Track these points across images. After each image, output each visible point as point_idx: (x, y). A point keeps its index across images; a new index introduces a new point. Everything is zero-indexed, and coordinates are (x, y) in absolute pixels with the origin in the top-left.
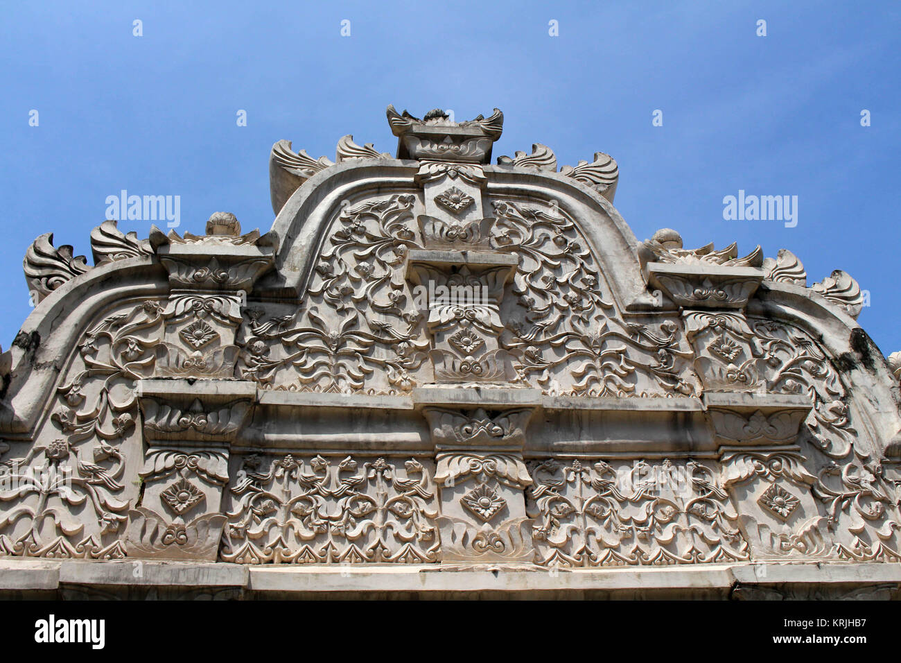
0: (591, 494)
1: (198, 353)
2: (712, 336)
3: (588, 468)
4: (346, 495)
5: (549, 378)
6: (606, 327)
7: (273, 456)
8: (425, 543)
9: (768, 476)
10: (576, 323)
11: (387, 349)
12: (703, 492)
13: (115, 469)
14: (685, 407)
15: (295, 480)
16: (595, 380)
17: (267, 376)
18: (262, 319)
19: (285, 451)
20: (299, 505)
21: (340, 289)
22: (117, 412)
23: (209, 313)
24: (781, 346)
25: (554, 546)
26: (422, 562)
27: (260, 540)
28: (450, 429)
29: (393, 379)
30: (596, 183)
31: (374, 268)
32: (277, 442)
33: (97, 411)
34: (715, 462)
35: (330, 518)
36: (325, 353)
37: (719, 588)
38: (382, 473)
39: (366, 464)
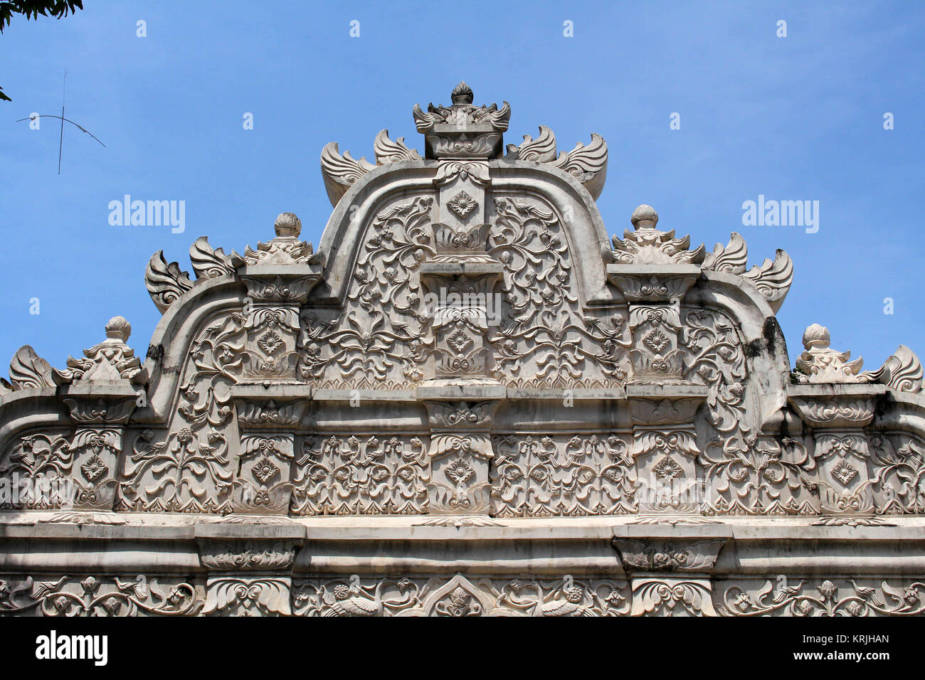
0: (536, 462)
1: (270, 358)
2: (649, 329)
3: (536, 442)
4: (370, 465)
5: (519, 367)
6: (569, 320)
7: (324, 437)
8: (420, 500)
9: (665, 449)
10: (545, 318)
11: (404, 345)
12: (616, 461)
13: (222, 448)
14: (611, 396)
15: (338, 454)
16: (553, 368)
17: (318, 374)
18: (315, 324)
19: (331, 433)
20: (340, 473)
21: (371, 294)
22: (221, 405)
23: (277, 323)
24: (705, 333)
25: (505, 502)
26: (417, 514)
27: (315, 499)
28: (441, 417)
29: (406, 372)
30: (585, 172)
31: (397, 272)
32: (326, 427)
33: (207, 404)
34: (630, 436)
35: (359, 482)
36: (360, 351)
37: (603, 539)
38: (395, 448)
39: (384, 441)
